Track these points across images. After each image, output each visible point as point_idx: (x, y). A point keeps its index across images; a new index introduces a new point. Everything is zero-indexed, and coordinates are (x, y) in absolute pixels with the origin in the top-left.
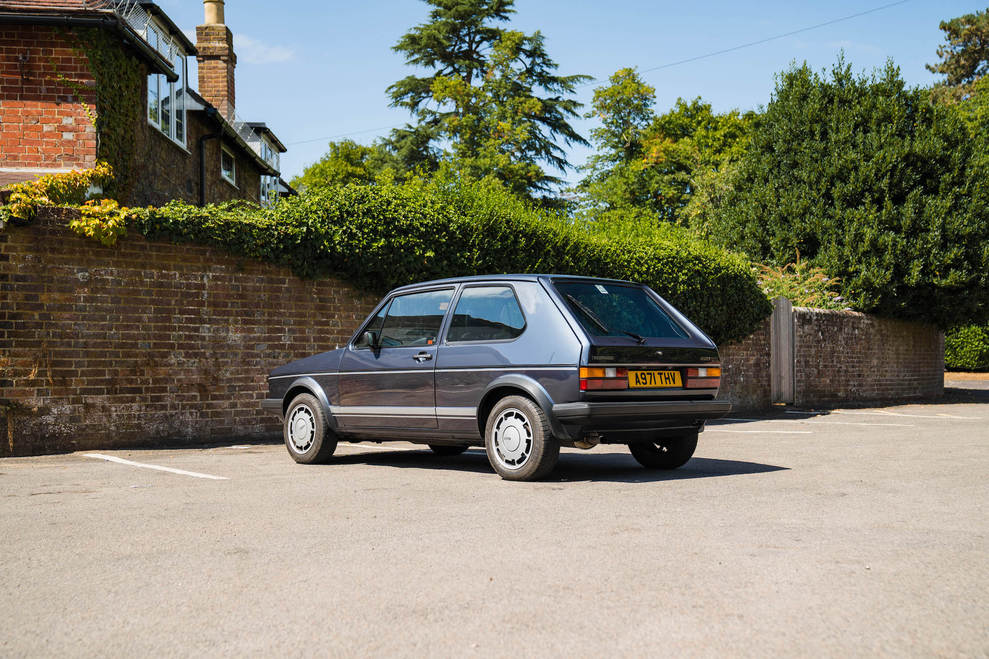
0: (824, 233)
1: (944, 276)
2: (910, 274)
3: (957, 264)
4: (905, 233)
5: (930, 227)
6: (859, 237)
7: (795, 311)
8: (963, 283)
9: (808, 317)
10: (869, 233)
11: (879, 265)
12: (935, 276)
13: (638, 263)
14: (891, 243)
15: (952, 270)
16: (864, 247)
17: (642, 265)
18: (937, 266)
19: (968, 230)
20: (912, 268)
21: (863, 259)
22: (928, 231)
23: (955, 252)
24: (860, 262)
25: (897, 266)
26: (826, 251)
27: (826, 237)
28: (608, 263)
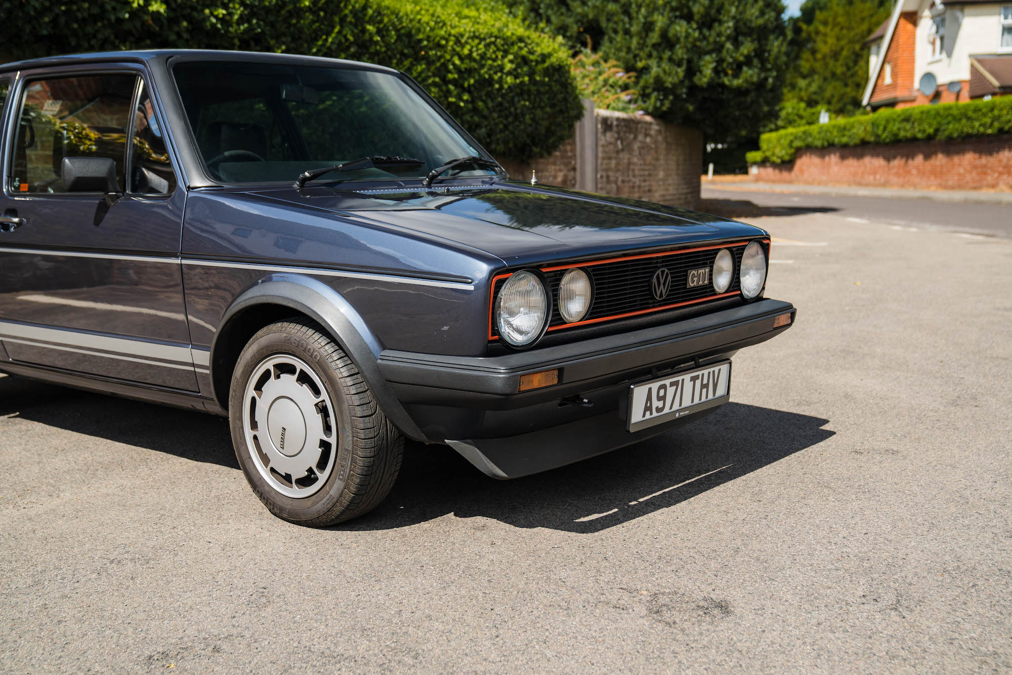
0: (608, 20)
1: (736, 76)
2: (701, 72)
3: (748, 61)
4: (697, 23)
5: (721, 17)
6: (648, 27)
7: (598, 115)
8: (753, 83)
9: (609, 122)
10: (660, 21)
11: (670, 60)
12: (726, 74)
13: (458, 41)
14: (684, 34)
15: (745, 69)
16: (654, 37)
17: (463, 46)
18: (729, 64)
19: (761, 21)
20: (703, 66)
21: (655, 53)
22: (721, 22)
23: (747, 47)
24: (650, 56)
25: (689, 61)
26: (611, 42)
27: (611, 25)
28: (420, 41)
